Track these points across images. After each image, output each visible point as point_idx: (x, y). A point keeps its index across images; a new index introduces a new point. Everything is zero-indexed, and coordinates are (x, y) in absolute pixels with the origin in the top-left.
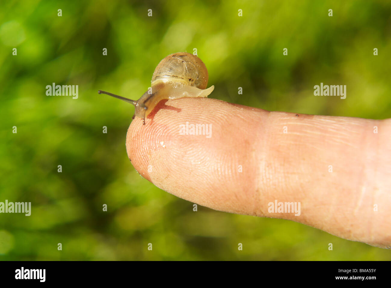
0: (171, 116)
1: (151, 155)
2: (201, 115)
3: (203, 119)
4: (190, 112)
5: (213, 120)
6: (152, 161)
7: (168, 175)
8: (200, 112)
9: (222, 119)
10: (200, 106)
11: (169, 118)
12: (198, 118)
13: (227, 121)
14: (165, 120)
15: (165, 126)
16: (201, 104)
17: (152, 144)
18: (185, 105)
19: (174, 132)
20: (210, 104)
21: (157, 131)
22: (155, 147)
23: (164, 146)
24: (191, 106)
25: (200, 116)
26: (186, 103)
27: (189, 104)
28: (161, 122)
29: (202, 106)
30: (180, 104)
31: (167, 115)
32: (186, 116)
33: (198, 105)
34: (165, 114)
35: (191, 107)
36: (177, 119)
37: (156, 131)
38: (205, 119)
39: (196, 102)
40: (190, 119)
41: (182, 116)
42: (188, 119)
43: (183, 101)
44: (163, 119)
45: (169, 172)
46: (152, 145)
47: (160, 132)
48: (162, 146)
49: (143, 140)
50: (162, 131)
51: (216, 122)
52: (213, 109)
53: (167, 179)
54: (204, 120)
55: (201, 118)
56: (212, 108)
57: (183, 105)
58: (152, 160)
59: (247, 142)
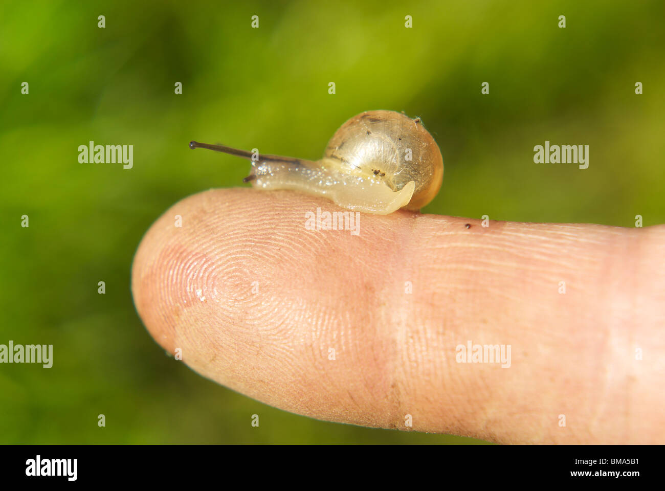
0: (215, 236)
1: (178, 315)
2: (275, 231)
3: (279, 241)
4: (252, 226)
5: (299, 243)
6: (182, 328)
7: (215, 355)
8: (273, 226)
9: (316, 241)
10: (272, 213)
11: (212, 239)
12: (269, 239)
13: (326, 244)
14: (203, 244)
15: (205, 256)
16: (276, 208)
17: (179, 293)
18: (243, 210)
19: (221, 268)
20: (292, 207)
21: (190, 266)
22: (186, 300)
23: (203, 299)
24: (255, 212)
25: (274, 234)
26: (245, 206)
27: (251, 207)
28: (197, 248)
29: (277, 213)
30: (233, 208)
31: (207, 234)
32: (246, 236)
33: (270, 211)
34: (204, 230)
35: (255, 215)
36: (227, 242)
37: (187, 267)
38: (282, 241)
39: (266, 203)
40: (254, 242)
41: (238, 236)
42: (250, 241)
43: (239, 202)
44: (200, 240)
45: (217, 348)
46: (180, 296)
47: (195, 270)
48: (199, 299)
49: (162, 285)
50: (198, 267)
51: (305, 246)
52: (298, 218)
53: (213, 362)
54: (281, 244)
55: (275, 240)
56: (297, 216)
57: (240, 211)
58: (182, 325)
59: (368, 287)
